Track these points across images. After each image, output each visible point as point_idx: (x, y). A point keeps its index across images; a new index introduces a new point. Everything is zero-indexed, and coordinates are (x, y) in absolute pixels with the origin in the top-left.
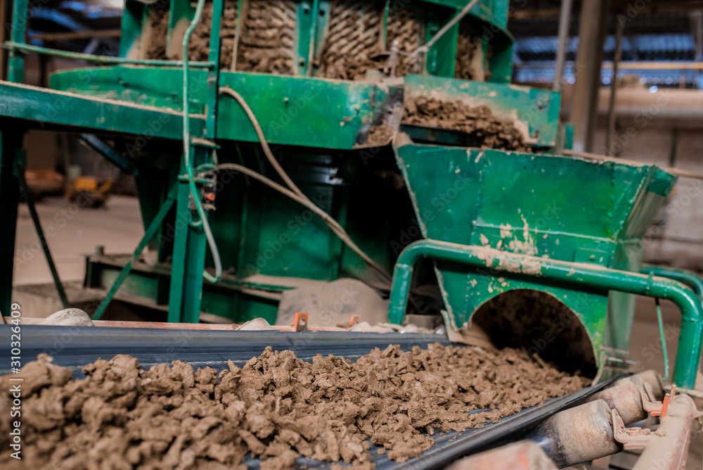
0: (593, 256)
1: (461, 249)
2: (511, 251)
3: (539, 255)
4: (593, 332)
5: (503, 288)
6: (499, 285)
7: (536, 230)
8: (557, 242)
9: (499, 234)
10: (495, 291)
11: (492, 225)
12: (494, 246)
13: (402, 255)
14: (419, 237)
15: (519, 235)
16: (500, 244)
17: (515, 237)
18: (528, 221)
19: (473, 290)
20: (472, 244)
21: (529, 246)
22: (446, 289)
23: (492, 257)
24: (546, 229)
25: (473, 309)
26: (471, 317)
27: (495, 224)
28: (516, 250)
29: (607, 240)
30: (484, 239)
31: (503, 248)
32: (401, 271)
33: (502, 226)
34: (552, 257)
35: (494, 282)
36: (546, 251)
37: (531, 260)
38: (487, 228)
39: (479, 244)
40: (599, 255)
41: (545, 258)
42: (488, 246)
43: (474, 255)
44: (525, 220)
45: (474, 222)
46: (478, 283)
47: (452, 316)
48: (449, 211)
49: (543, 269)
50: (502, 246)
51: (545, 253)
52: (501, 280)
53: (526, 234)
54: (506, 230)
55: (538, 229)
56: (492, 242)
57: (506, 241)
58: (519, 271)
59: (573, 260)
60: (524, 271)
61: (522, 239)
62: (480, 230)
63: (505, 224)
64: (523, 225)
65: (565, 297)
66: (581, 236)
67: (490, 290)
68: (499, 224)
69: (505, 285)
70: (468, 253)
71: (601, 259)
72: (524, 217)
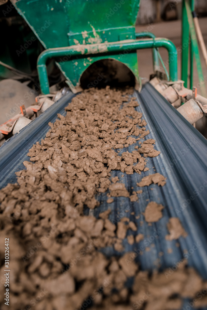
0: (127, 36)
1: (67, 49)
2: (90, 44)
3: (103, 42)
4: (134, 70)
5: (91, 62)
6: (88, 61)
7: (99, 30)
8: (110, 33)
9: (82, 37)
10: (87, 65)
11: (78, 33)
12: (81, 43)
13: (39, 60)
14: (44, 49)
15: (91, 35)
16: (84, 42)
17: (90, 36)
18: (94, 27)
19: (77, 67)
20: (71, 45)
21: (97, 39)
22: (64, 71)
23: (84, 49)
24: (103, 28)
25: (79, 76)
26: (79, 80)
27: (79, 32)
28: (92, 43)
29: (131, 27)
30: (76, 41)
31: (86, 44)
32: (41, 68)
33: (82, 33)
34: (109, 41)
35: (86, 61)
36: (106, 39)
37: (102, 46)
38: (76, 36)
39: (74, 44)
40: (130, 35)
41: (106, 42)
42: (79, 45)
43: (75, 50)
44: (92, 27)
45: (69, 34)
46: (79, 63)
47: (71, 82)
48: (54, 31)
49: (108, 48)
50: (86, 42)
51: (105, 40)
52: (88, 59)
53: (95, 34)
54: (85, 34)
55: (100, 29)
56: (80, 42)
57: (86, 39)
58: (98, 52)
59: (119, 40)
60: (100, 52)
61: (93, 37)
62: (73, 37)
63: (84, 31)
64: (92, 29)
65: (119, 58)
66: (120, 28)
67: (85, 65)
68: (81, 32)
69: (91, 61)
70: (71, 50)
71: (131, 37)
72: (92, 25)
